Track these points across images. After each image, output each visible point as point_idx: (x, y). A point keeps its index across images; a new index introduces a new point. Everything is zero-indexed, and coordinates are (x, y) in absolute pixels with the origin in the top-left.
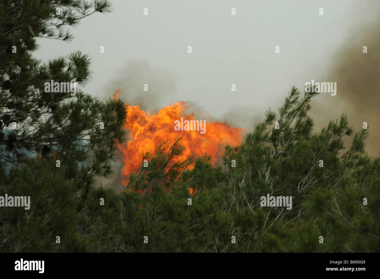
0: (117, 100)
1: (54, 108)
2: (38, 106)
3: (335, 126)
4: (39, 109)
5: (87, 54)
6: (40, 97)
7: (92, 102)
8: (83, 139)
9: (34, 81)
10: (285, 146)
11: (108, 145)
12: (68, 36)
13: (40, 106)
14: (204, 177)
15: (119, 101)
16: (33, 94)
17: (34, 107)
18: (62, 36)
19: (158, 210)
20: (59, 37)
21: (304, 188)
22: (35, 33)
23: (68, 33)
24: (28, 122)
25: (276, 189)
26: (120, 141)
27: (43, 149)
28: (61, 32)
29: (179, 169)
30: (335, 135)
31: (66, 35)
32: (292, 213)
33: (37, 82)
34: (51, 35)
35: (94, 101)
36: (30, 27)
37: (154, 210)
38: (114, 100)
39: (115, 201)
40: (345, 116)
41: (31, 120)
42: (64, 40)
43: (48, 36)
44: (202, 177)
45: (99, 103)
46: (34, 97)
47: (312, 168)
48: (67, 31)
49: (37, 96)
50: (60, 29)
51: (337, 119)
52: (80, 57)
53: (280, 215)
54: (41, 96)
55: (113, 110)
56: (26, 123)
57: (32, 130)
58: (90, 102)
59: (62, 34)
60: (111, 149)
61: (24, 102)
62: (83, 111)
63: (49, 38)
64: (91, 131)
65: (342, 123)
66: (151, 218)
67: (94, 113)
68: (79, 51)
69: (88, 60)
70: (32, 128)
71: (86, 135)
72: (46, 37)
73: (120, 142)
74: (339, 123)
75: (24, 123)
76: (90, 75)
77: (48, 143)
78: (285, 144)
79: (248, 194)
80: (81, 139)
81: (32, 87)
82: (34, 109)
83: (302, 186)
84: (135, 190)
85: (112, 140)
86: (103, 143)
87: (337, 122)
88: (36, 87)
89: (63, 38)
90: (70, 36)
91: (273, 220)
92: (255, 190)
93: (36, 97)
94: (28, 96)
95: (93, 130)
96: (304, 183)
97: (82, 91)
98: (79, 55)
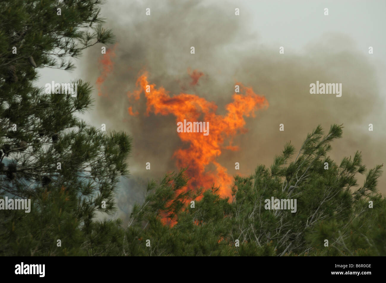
0: (121, 134)
1: (55, 138)
2: (39, 135)
3: (348, 163)
4: (39, 139)
5: (89, 82)
6: (40, 127)
7: (95, 134)
8: (85, 171)
9: (35, 110)
10: (298, 181)
11: (110, 177)
12: (70, 65)
13: (41, 135)
14: (211, 211)
15: (123, 134)
16: (33, 123)
17: (35, 136)
18: (64, 66)
19: (162, 244)
20: (61, 67)
21: (313, 223)
22: (36, 63)
23: (70, 63)
24: (28, 152)
25: (285, 224)
26: (123, 172)
27: (43, 180)
28: (63, 61)
29: (184, 200)
30: (348, 171)
31: (68, 65)
32: (299, 248)
33: (37, 111)
34: (53, 65)
35: (98, 133)
36: (32, 58)
37: (157, 243)
38: (118, 133)
39: (118, 236)
40: (359, 153)
41: (32, 150)
42: (66, 69)
43: (50, 65)
44: (208, 211)
45: (102, 136)
46: (35, 126)
47: (322, 203)
48: (69, 60)
49: (38, 125)
50: (62, 59)
51: (351, 156)
52: (81, 85)
53: (288, 249)
54: (42, 125)
55: (116, 142)
56: (27, 153)
57: (33, 160)
58: (94, 134)
59: (64, 64)
60: (112, 182)
61: (24, 131)
62: (85, 142)
63: (51, 68)
64: (92, 163)
65: (355, 160)
66: (153, 251)
67: (97, 145)
68: (80, 80)
69: (90, 88)
70: (32, 158)
71: (87, 166)
72: (47, 67)
73: (122, 175)
74: (352, 160)
75: (25, 153)
76: (92, 103)
77: (48, 174)
78: (298, 180)
79: (256, 227)
80: (83, 170)
81: (33, 116)
82: (35, 138)
83: (311, 221)
84: (138, 221)
85: (114, 172)
86: (106, 174)
87: (350, 159)
88: (36, 116)
89: (65, 68)
90: (73, 65)
91: (280, 254)
92: (264, 223)
93: (36, 126)
94: (28, 126)
95: (94, 162)
96: (313, 218)
97: (84, 121)
98: (81, 83)
